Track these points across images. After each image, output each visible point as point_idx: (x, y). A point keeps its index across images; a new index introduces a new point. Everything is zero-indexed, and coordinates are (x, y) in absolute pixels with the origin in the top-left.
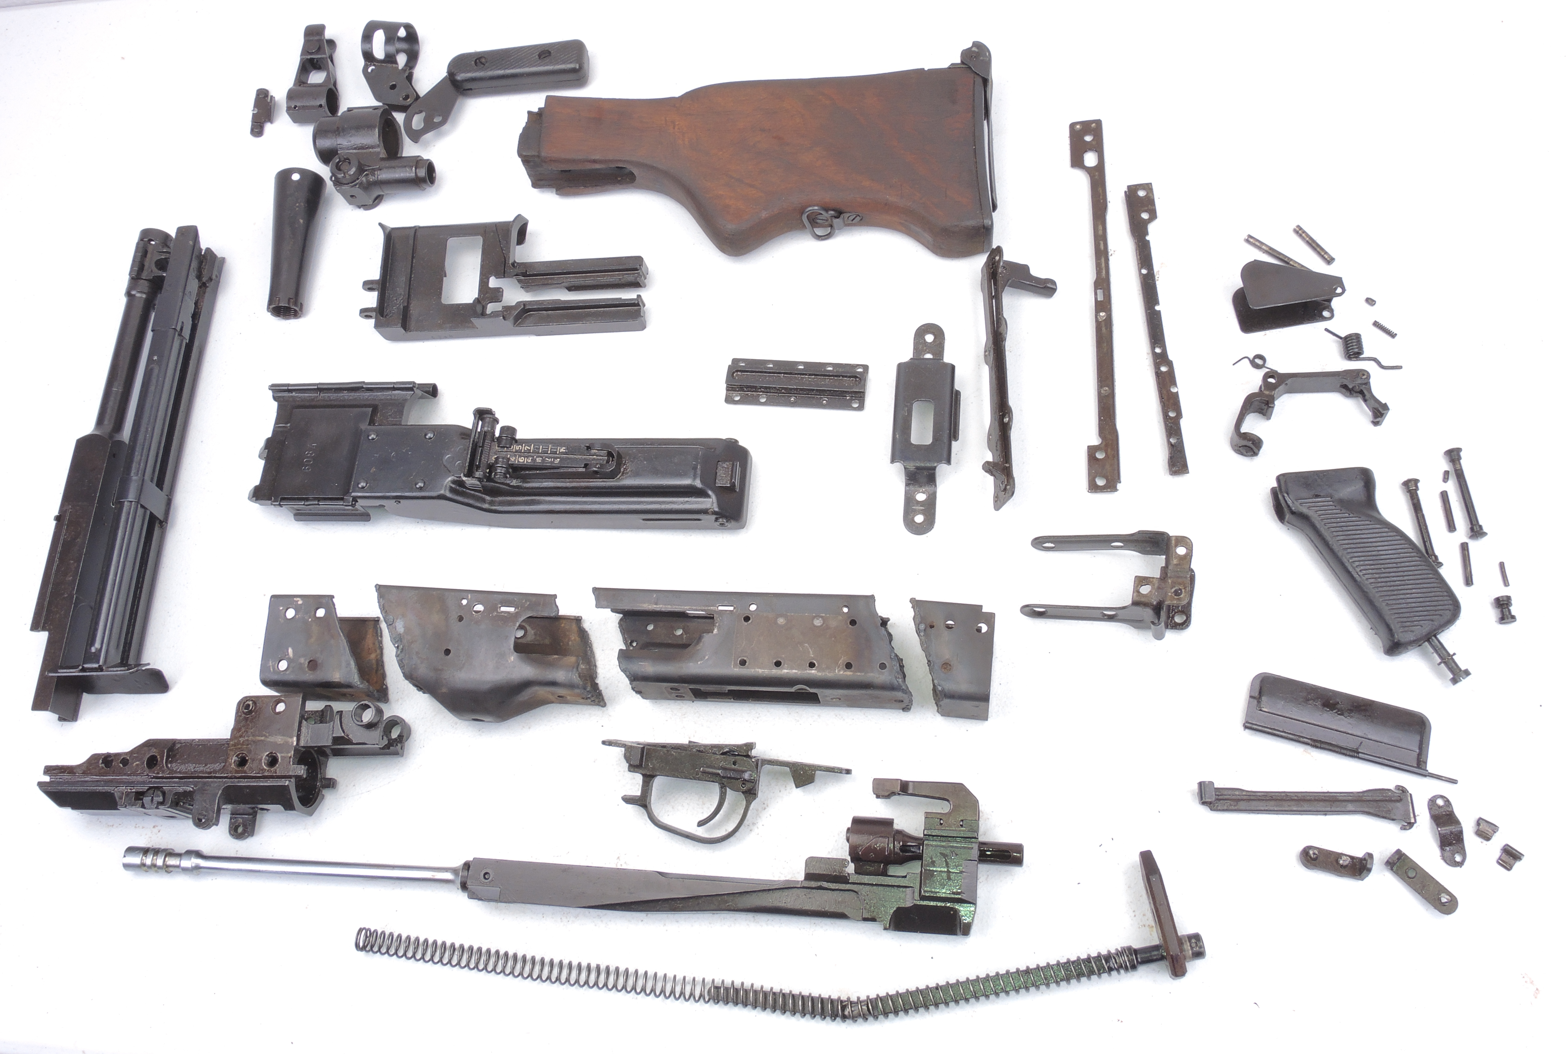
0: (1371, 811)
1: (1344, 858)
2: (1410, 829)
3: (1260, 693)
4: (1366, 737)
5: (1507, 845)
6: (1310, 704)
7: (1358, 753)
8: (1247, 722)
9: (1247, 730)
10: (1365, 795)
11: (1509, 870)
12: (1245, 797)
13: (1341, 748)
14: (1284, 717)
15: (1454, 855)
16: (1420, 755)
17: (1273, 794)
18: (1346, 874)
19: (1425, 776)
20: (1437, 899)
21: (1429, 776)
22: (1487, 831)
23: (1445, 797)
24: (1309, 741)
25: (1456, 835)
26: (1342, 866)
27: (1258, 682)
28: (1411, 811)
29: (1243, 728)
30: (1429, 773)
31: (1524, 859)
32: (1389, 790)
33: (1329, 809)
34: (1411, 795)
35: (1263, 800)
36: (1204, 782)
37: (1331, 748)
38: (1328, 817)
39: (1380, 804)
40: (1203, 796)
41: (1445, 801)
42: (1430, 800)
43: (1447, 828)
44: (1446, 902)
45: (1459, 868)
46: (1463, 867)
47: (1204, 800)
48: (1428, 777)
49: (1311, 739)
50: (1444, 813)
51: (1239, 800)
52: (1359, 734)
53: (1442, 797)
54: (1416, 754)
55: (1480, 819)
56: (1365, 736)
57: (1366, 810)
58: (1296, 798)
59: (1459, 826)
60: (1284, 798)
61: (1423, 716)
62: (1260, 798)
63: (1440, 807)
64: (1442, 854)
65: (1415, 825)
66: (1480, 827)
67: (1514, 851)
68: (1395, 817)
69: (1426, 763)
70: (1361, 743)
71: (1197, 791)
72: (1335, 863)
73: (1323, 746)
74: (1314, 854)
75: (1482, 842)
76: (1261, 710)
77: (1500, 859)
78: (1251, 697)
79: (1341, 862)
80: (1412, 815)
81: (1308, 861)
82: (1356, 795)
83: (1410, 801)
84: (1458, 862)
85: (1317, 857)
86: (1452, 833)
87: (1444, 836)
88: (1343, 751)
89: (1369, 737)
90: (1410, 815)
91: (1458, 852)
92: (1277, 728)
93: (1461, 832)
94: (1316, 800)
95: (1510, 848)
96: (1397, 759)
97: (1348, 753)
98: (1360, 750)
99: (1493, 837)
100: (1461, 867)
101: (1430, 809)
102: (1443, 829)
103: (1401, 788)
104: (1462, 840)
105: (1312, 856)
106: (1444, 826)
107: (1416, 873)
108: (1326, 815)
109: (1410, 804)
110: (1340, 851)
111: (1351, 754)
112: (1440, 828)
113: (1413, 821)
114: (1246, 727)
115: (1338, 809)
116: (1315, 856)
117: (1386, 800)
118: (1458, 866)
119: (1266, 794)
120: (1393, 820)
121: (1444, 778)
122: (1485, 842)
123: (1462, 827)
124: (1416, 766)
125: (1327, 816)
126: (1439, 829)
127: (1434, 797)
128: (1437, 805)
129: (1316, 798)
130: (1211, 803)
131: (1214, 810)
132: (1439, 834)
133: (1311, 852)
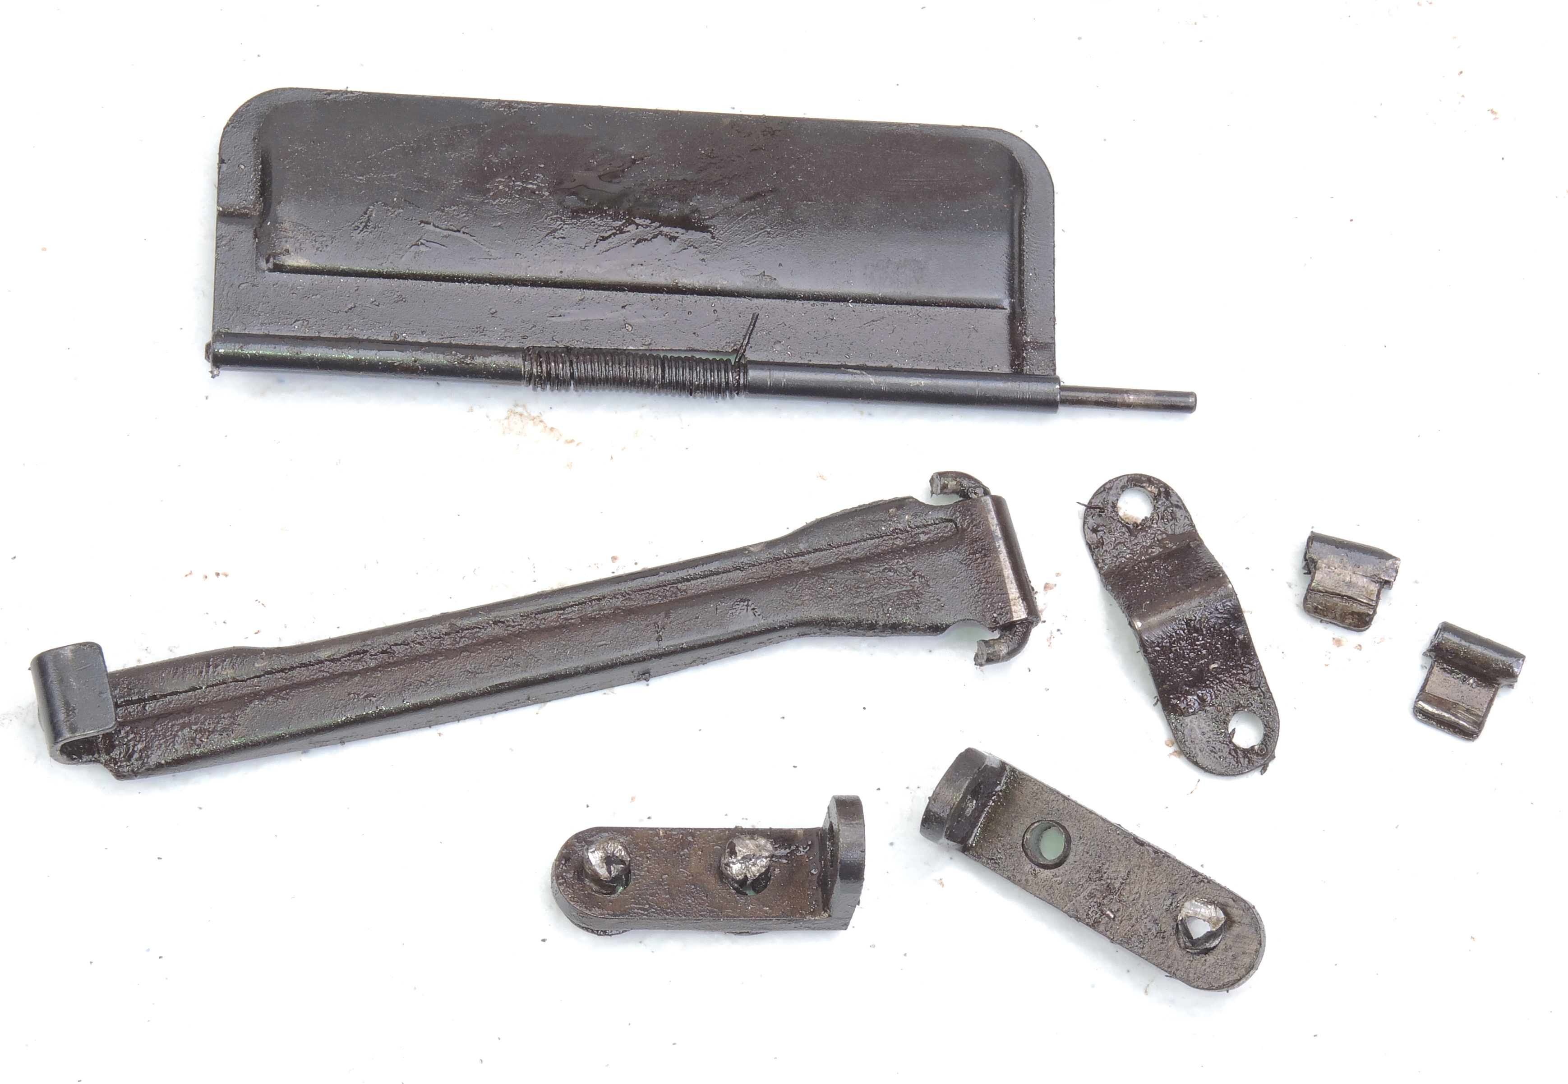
0: (836, 614)
1: (744, 848)
2: (1012, 653)
3: (265, 189)
4: (772, 288)
5: (1446, 628)
6: (503, 194)
7: (742, 366)
8: (219, 336)
9: (231, 377)
10: (802, 547)
11: (1469, 734)
12: (265, 683)
13: (663, 362)
14: (389, 276)
15: (1226, 723)
16: (1016, 318)
17: (391, 639)
18: (767, 917)
19: (1048, 404)
20: (1169, 929)
21: (1066, 402)
22: (1350, 584)
23: (1150, 480)
24: (517, 362)
25: (1215, 632)
26: (742, 885)
27: (247, 136)
28: (1008, 572)
29: (207, 366)
30: (1064, 389)
31: (1525, 673)
32: (901, 504)
33: (652, 646)
34: (999, 503)
35: (352, 674)
36: (55, 653)
37: (616, 371)
38: (658, 684)
39: (873, 571)
40: (61, 716)
41: (1156, 498)
42: (1089, 507)
43: (1172, 612)
44: (1211, 936)
45: (1255, 776)
46: (1272, 765)
47: (67, 736)
48: (1062, 409)
49: (524, 353)
50: (1156, 551)
51: (241, 701)
52: (737, 282)
53: (1136, 482)
54: (999, 320)
55: (1314, 538)
56: (764, 286)
57: (816, 613)
58: (498, 631)
59: (1221, 592)
60: (447, 642)
61: (1006, 143)
62: (337, 668)
63: (1135, 529)
64: (1174, 730)
65: (1037, 633)
66: (1318, 576)
67: (1478, 649)
68: (938, 618)
69: (1048, 347)
70: (755, 318)
71: (36, 704)
72: (711, 881)
73: (582, 369)
74: (609, 860)
75: (1338, 642)
76: (279, 268)
77: (1424, 694)
78: (225, 216)
79: (736, 868)
80: (1013, 591)
81: (588, 901)
82: (764, 556)
83: (998, 533)
84: (1248, 753)
85: (627, 872)
86: (1192, 627)
87: (1165, 651)
88: (673, 375)
89: (785, 284)
90: (1004, 592)
91: (1237, 708)
92: (363, 335)
93: (1236, 616)
94: (587, 621)
95: (1456, 640)
96: (919, 357)
97: (698, 377)
98: (750, 356)
99: (1382, 608)
100: (1264, 770)
101: (1094, 548)
102: (1154, 619)
103: (952, 484)
104: (1247, 648)
105: (603, 872)
106: (1154, 609)
107: (1068, 840)
108: (645, 676)
109: (1001, 546)
110: (729, 823)
111: (713, 378)
112: (1141, 617)
113: (1019, 612)
114: (219, 361)
115: (694, 637)
116: (615, 869)
117: (896, 552)
118: (1251, 766)
119: (357, 646)
120: (937, 629)
121: (1132, 398)
122: (1351, 638)
123: (1232, 595)
124: (1006, 369)
125: (655, 682)
126: (1138, 624)
127: (1104, 490)
128: (1120, 520)
129: (589, 610)
130: (109, 741)
131: (134, 774)
132: (1143, 645)
133: (595, 857)
